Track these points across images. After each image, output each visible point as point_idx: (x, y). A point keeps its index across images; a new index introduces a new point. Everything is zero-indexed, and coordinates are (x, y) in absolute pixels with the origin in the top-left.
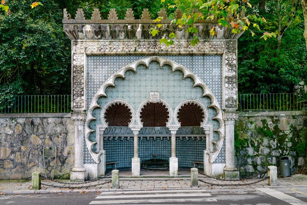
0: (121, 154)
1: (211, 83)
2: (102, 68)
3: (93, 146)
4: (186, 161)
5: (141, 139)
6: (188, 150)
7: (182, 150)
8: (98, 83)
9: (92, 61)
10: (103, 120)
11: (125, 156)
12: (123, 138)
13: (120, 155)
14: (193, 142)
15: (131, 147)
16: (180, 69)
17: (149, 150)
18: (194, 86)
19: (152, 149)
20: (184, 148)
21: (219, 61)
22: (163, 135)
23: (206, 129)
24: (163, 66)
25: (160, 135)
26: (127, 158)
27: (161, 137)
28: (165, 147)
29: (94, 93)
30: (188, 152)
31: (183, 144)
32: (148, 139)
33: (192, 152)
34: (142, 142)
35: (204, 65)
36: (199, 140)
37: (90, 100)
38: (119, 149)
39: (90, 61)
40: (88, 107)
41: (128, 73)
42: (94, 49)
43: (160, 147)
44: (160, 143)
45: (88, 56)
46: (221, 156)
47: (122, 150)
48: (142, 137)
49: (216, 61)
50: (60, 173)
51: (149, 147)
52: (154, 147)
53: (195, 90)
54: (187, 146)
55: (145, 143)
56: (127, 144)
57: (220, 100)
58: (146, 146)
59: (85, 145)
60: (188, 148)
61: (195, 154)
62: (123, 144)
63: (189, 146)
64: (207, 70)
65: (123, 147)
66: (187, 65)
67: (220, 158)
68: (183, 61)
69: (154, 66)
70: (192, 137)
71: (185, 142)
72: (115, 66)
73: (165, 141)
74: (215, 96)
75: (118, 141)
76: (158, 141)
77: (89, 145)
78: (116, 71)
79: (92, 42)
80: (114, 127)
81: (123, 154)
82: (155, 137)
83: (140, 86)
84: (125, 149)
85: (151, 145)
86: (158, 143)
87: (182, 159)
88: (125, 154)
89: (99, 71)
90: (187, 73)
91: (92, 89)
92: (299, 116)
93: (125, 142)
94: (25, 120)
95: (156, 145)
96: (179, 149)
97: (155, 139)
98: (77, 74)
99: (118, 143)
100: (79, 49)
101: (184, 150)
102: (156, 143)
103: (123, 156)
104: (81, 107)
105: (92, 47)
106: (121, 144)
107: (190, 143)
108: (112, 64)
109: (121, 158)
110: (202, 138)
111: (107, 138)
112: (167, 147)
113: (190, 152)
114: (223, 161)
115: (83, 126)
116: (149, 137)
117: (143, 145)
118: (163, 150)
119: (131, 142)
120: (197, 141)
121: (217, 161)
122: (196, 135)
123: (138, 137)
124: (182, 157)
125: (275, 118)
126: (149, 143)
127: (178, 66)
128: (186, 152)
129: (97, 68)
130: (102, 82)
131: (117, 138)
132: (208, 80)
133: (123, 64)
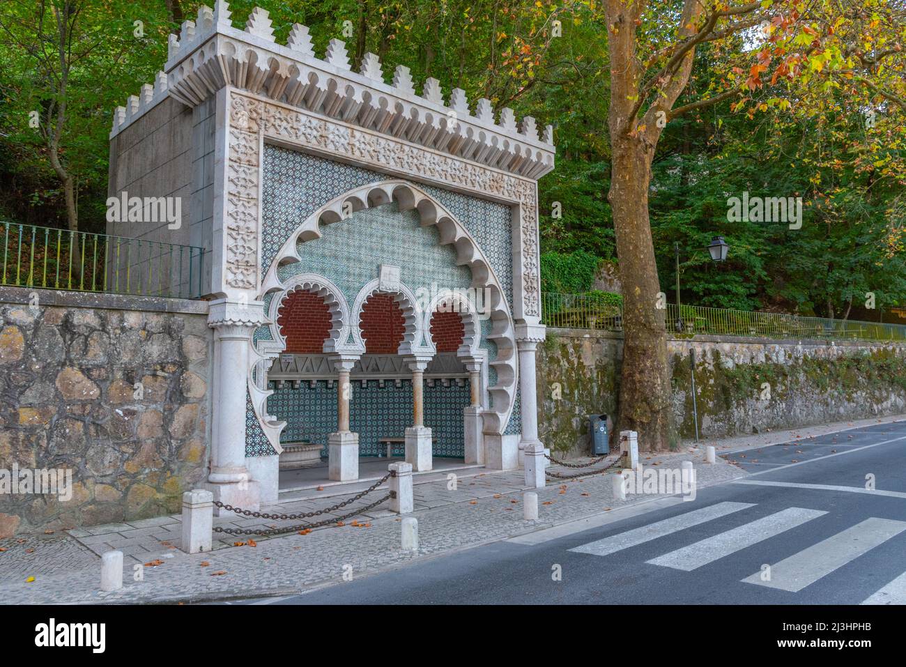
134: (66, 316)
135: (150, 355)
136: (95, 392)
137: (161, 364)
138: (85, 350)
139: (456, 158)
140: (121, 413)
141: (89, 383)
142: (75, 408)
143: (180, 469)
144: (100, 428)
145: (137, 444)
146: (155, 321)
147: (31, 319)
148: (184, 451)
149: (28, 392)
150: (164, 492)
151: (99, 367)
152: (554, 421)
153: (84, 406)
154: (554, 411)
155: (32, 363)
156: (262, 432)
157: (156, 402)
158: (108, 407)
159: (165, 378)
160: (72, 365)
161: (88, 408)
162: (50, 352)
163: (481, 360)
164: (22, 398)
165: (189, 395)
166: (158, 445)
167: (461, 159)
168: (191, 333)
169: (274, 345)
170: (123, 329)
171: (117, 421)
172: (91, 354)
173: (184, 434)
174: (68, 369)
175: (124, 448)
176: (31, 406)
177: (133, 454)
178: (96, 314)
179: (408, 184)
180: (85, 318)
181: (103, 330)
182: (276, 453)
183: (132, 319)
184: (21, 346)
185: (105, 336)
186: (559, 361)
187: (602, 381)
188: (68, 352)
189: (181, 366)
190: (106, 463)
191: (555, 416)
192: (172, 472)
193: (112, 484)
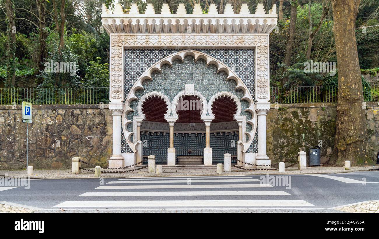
0: (157, 148)
1: (244, 76)
2: (139, 61)
3: (130, 136)
4: (220, 156)
5: (177, 135)
6: (222, 145)
7: (216, 145)
8: (135, 76)
9: (130, 54)
10: (140, 112)
11: (161, 151)
12: (159, 133)
13: (156, 150)
14: (227, 137)
15: (167, 142)
16: (214, 63)
17: (184, 146)
18: (227, 80)
19: (188, 145)
20: (218, 143)
21: (252, 54)
22: (197, 131)
23: (239, 121)
24: (198, 60)
25: (195, 132)
26: (163, 153)
27: (196, 134)
28: (199, 143)
29: (131, 85)
30: (222, 147)
31: (217, 140)
32: (183, 135)
33: (226, 147)
34: (177, 138)
35: (237, 58)
36: (233, 135)
37: (127, 92)
38: (155, 144)
39: (127, 54)
40: (125, 99)
41: (164, 67)
42: (132, 42)
43: (195, 143)
44: (195, 139)
45: (126, 49)
46: (254, 146)
47: (158, 145)
48: (177, 134)
49: (249, 54)
50: (99, 162)
51: (184, 143)
52: (189, 143)
53: (228, 83)
54: (221, 142)
55: (180, 139)
56: (163, 140)
57: (252, 92)
58: (181, 142)
59: (123, 135)
60: (222, 143)
61: (228, 148)
62: (159, 140)
63: (223, 142)
64: (240, 64)
65: (159, 142)
66: (221, 58)
67: (252, 147)
68: (217, 54)
69: (189, 61)
70: (226, 133)
71: (219, 138)
72: (152, 60)
73: (199, 137)
74: (248, 88)
75: (154, 136)
76: (193, 137)
77: (127, 134)
78: (153, 64)
79: (130, 36)
80: (151, 122)
81: (159, 149)
82: (190, 134)
83: (176, 79)
84: (161, 144)
85: (187, 141)
86: (193, 139)
87: (216, 154)
88: (161, 149)
89: (137, 64)
90: (221, 66)
91: (130, 81)
92: (328, 108)
93: (161, 138)
94: (65, 111)
95: (191, 141)
96: (213, 145)
97: (190, 135)
98: (115, 67)
99: (154, 139)
100: (117, 42)
101: (218, 145)
102: (191, 139)
103: (159, 151)
104: (119, 98)
105: (130, 41)
106: (157, 140)
107: (224, 139)
108: (149, 57)
109: (157, 153)
110: (236, 132)
111: (144, 132)
112: (202, 143)
113: (224, 147)
114: (255, 150)
115: (121, 117)
116: (185, 133)
117: (178, 141)
118: (197, 146)
119: (167, 138)
120: (231, 136)
121: (250, 150)
122: (229, 130)
123: (174, 133)
124: (216, 152)
125: (305, 109)
126: (184, 139)
127: (211, 60)
128: (220, 147)
129: (134, 61)
130: (140, 75)
131: (154, 133)
132: (241, 73)
133: (160, 57)
134: (72, 111)
135: (95, 121)
136: (80, 132)
137: (99, 124)
138: (77, 121)
139: (214, 34)
140: (87, 138)
141: (78, 130)
142: (75, 136)
143: (105, 155)
144: (82, 142)
145: (92, 147)
146: (96, 111)
147: (63, 113)
148: (106, 150)
149: (63, 132)
150: (100, 161)
151: (81, 125)
152: (286, 148)
153: (77, 136)
154: (286, 144)
155: (64, 124)
156: (128, 145)
157: (97, 135)
158: (84, 136)
159: (100, 128)
160: (74, 125)
161: (78, 136)
162: (68, 121)
163: (242, 121)
164: (62, 133)
165: (107, 133)
166: (98, 148)
167: (218, 34)
168: (107, 114)
169: (139, 117)
170: (87, 114)
171: (86, 140)
172: (79, 122)
173: (106, 145)
174: (73, 126)
175: (89, 148)
176: (64, 135)
177: (91, 150)
178: (80, 110)
179: (192, 51)
180: (77, 112)
181: (82, 115)
182: (133, 152)
183: (90, 111)
184: (61, 120)
185: (82, 116)
186: (290, 120)
187: (325, 129)
188: (73, 121)
189: (105, 125)
190: (84, 152)
191: (287, 146)
192: (103, 156)
193: (86, 158)
